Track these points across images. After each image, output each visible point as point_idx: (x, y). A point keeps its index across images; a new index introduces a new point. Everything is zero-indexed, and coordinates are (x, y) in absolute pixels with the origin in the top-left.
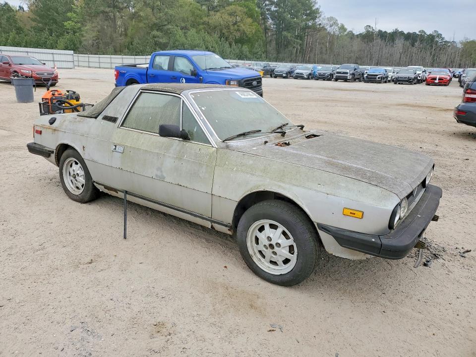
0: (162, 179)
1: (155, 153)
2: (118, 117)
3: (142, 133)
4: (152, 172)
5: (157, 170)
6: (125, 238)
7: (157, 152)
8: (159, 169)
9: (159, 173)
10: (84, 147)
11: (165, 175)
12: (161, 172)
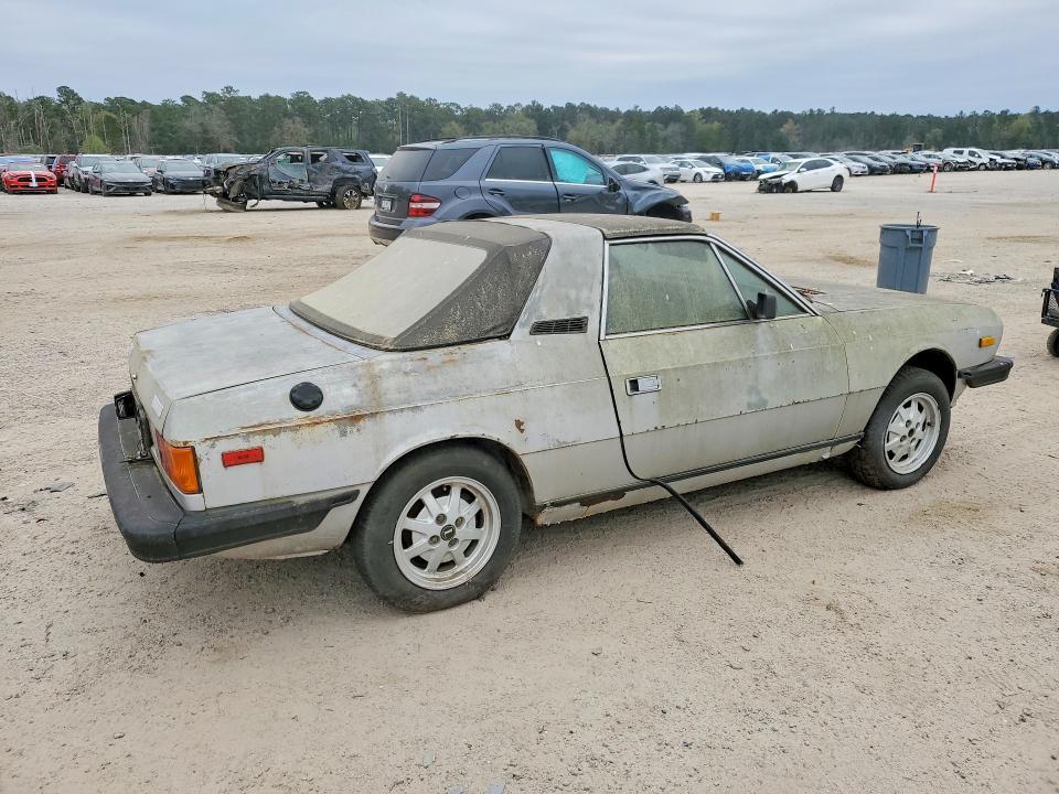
0: (761, 407)
1: (735, 361)
2: (584, 314)
3: (674, 333)
4: (739, 402)
5: (749, 393)
6: (738, 561)
7: (738, 357)
8: (753, 390)
9: (754, 399)
10: (519, 424)
11: (765, 396)
12: (758, 393)
